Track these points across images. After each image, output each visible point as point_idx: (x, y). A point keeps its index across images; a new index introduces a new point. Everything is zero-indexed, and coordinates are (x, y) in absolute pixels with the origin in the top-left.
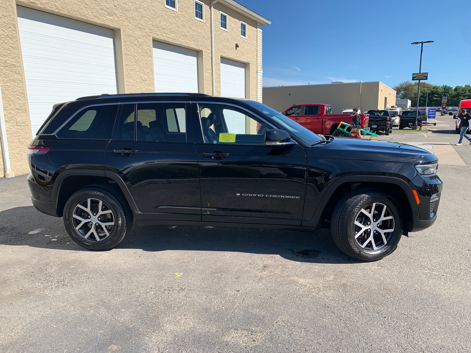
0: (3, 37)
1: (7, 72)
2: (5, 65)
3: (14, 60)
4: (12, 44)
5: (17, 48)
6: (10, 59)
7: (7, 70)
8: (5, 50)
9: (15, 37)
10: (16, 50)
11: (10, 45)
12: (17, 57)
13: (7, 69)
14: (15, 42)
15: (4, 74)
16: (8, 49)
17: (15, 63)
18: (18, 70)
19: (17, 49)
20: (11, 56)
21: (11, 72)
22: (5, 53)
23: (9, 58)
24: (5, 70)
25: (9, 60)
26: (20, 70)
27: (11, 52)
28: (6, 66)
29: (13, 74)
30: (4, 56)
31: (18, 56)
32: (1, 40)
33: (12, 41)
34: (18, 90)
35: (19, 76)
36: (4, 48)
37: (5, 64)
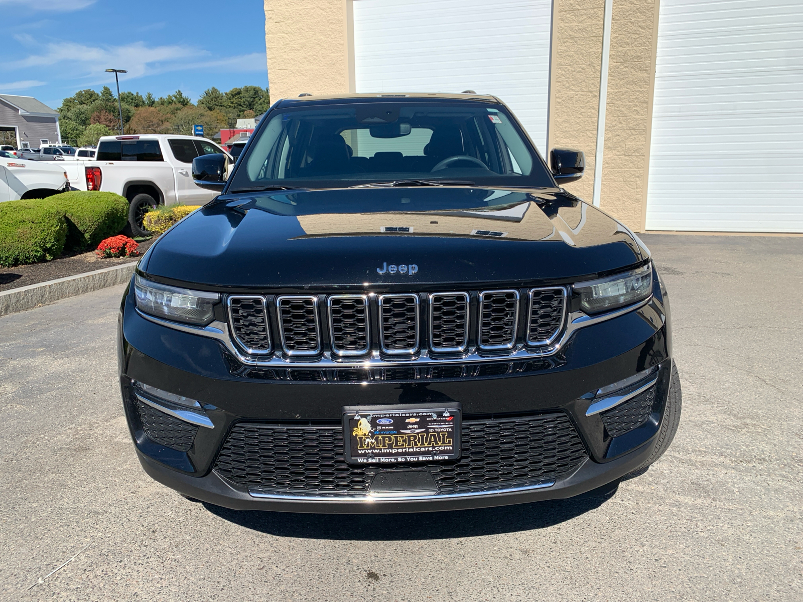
0: (629, 15)
1: (625, 69)
2: (623, 59)
3: (640, 48)
4: (644, 23)
5: (650, 27)
6: (635, 48)
7: (625, 67)
8: (629, 35)
9: (652, 9)
10: (649, 31)
11: (640, 24)
12: (647, 43)
13: (625, 65)
14: (650, 17)
15: (620, 73)
16: (635, 32)
17: (642, 54)
18: (645, 64)
19: (650, 29)
20: (636, 43)
21: (632, 70)
22: (627, 40)
23: (633, 47)
24: (622, 67)
25: (632, 49)
26: (647, 64)
27: (638, 36)
28: (626, 61)
29: (634, 72)
30: (626, 44)
31: (649, 40)
32: (626, 19)
33: (645, 17)
34: (638, 97)
35: (646, 74)
36: (628, 31)
37: (624, 58)
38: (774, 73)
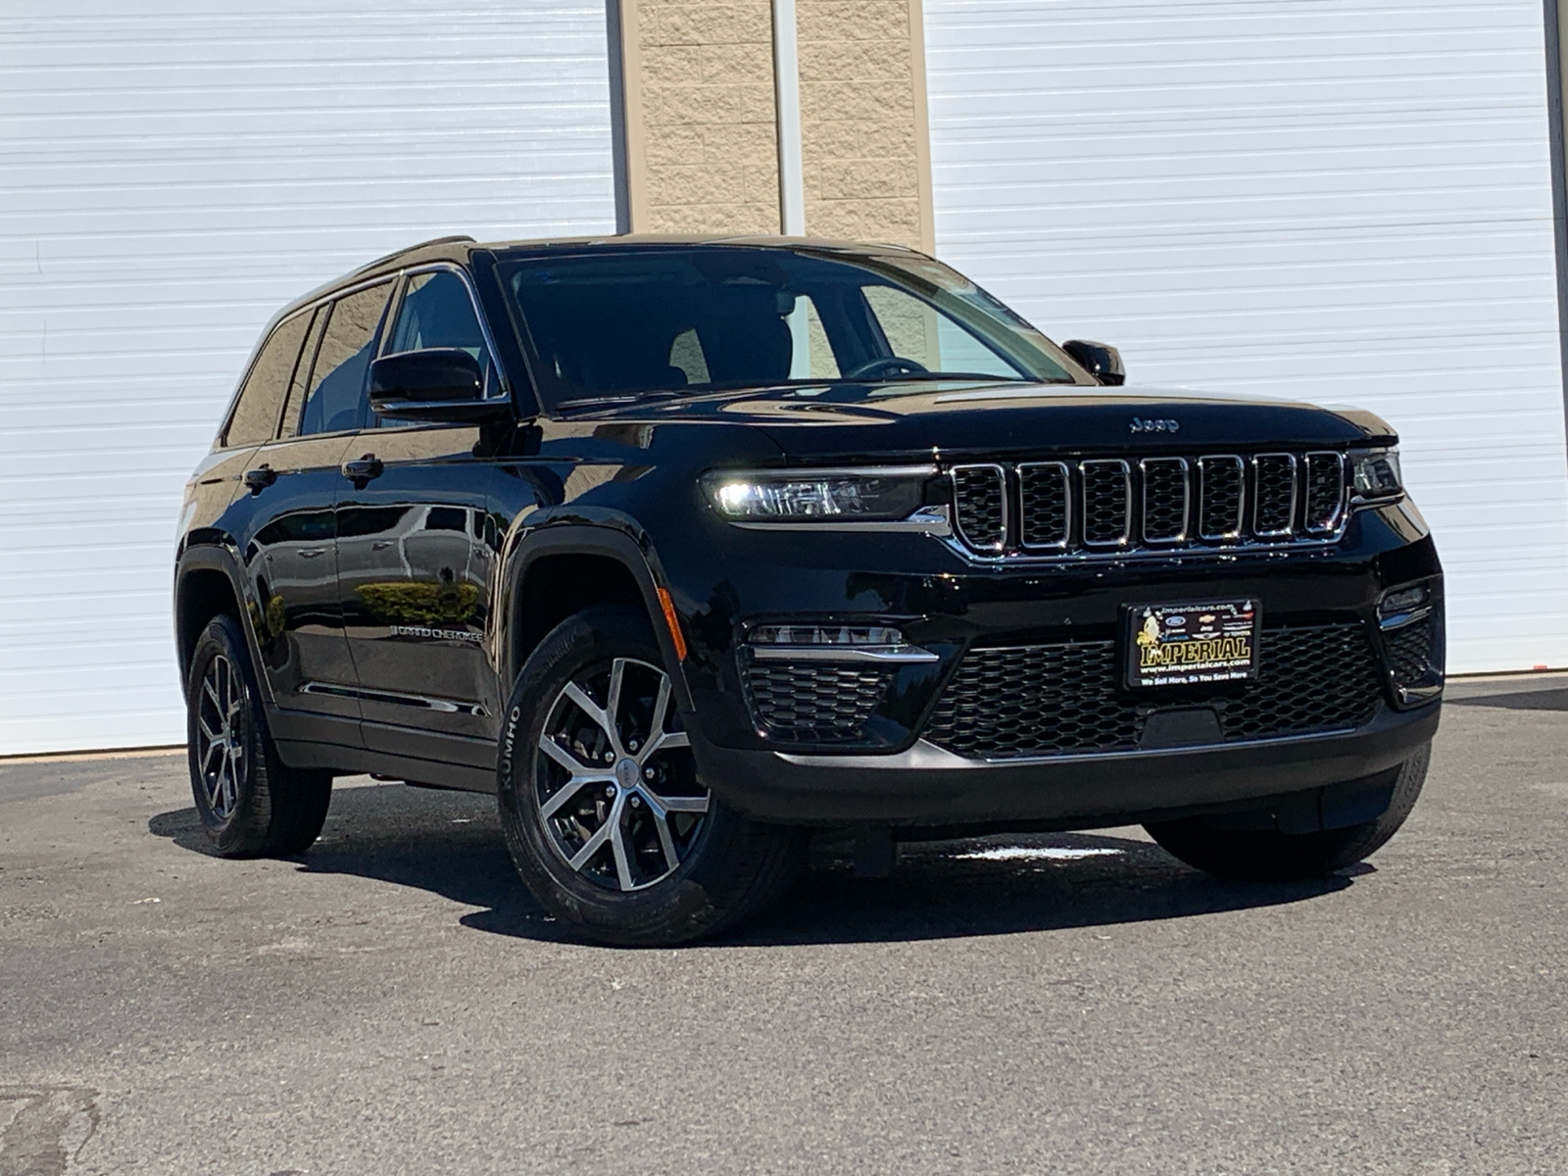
0: (844, 66)
1: (849, 219)
2: (841, 191)
3: (886, 160)
4: (886, 90)
5: (906, 104)
6: (870, 159)
7: (851, 212)
8: (851, 122)
9: (904, 54)
10: (904, 112)
11: (875, 93)
12: (904, 146)
13: (850, 208)
14: (901, 76)
15: (838, 230)
16: (866, 115)
17: (892, 176)
18: (903, 204)
19: (906, 108)
20: (873, 146)
21: (870, 221)
22: (847, 137)
23: (864, 156)
24: (841, 212)
25: (864, 163)
26: (910, 206)
27: (875, 127)
28: (849, 196)
29: (876, 229)
30: (845, 148)
31: (908, 139)
32: (836, 79)
33: (888, 74)
34: (894, 301)
35: (909, 233)
36: (846, 113)
37: (843, 187)
38: (1277, 235)
